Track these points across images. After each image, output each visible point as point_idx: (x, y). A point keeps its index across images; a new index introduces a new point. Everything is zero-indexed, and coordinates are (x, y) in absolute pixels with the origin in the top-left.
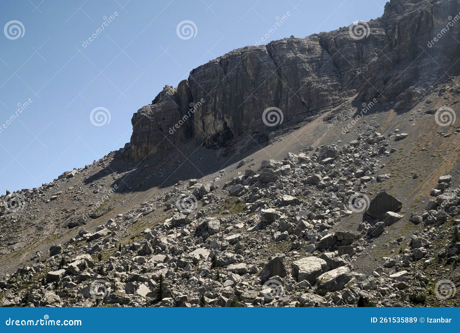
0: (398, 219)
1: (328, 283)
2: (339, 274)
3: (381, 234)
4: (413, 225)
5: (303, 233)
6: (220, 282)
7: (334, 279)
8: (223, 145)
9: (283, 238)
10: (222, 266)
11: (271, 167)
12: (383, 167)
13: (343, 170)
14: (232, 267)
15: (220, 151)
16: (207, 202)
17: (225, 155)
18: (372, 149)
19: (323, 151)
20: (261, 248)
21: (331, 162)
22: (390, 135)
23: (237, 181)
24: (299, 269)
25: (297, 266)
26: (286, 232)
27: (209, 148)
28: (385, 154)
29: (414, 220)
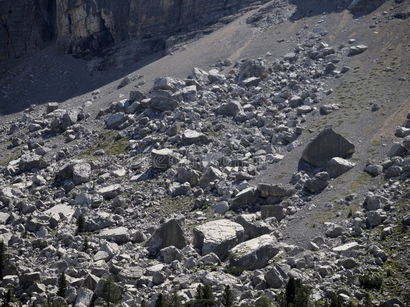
0: (348, 168)
1: (245, 258)
2: (261, 245)
3: (323, 189)
4: (369, 177)
5: (211, 185)
6: (88, 254)
7: (253, 252)
8: (98, 53)
9: (181, 192)
10: (92, 231)
11: (168, 88)
12: (330, 93)
13: (272, 95)
14: (108, 232)
15: (93, 63)
16: (73, 137)
17: (101, 68)
18: (316, 67)
19: (245, 68)
20: (150, 206)
21: (255, 83)
22: (341, 47)
23: (118, 108)
24: (203, 237)
25: (201, 232)
26: (187, 184)
27: (77, 57)
28: (334, 74)
29: (370, 170)
